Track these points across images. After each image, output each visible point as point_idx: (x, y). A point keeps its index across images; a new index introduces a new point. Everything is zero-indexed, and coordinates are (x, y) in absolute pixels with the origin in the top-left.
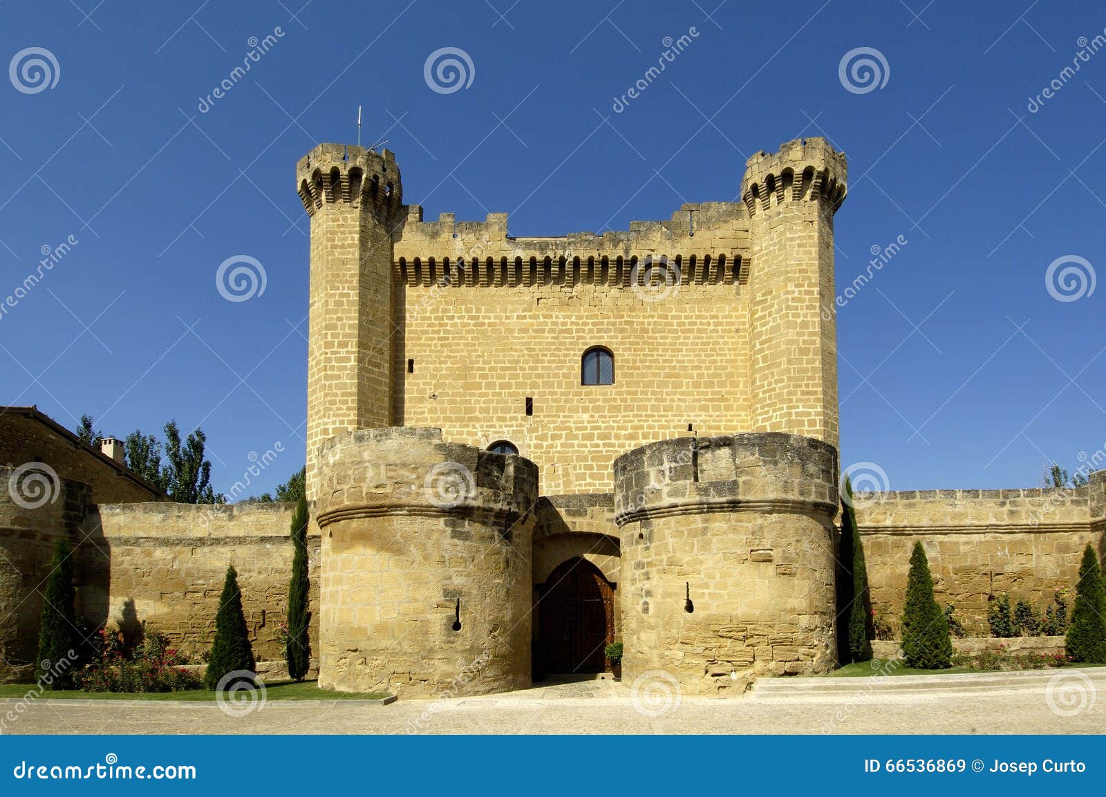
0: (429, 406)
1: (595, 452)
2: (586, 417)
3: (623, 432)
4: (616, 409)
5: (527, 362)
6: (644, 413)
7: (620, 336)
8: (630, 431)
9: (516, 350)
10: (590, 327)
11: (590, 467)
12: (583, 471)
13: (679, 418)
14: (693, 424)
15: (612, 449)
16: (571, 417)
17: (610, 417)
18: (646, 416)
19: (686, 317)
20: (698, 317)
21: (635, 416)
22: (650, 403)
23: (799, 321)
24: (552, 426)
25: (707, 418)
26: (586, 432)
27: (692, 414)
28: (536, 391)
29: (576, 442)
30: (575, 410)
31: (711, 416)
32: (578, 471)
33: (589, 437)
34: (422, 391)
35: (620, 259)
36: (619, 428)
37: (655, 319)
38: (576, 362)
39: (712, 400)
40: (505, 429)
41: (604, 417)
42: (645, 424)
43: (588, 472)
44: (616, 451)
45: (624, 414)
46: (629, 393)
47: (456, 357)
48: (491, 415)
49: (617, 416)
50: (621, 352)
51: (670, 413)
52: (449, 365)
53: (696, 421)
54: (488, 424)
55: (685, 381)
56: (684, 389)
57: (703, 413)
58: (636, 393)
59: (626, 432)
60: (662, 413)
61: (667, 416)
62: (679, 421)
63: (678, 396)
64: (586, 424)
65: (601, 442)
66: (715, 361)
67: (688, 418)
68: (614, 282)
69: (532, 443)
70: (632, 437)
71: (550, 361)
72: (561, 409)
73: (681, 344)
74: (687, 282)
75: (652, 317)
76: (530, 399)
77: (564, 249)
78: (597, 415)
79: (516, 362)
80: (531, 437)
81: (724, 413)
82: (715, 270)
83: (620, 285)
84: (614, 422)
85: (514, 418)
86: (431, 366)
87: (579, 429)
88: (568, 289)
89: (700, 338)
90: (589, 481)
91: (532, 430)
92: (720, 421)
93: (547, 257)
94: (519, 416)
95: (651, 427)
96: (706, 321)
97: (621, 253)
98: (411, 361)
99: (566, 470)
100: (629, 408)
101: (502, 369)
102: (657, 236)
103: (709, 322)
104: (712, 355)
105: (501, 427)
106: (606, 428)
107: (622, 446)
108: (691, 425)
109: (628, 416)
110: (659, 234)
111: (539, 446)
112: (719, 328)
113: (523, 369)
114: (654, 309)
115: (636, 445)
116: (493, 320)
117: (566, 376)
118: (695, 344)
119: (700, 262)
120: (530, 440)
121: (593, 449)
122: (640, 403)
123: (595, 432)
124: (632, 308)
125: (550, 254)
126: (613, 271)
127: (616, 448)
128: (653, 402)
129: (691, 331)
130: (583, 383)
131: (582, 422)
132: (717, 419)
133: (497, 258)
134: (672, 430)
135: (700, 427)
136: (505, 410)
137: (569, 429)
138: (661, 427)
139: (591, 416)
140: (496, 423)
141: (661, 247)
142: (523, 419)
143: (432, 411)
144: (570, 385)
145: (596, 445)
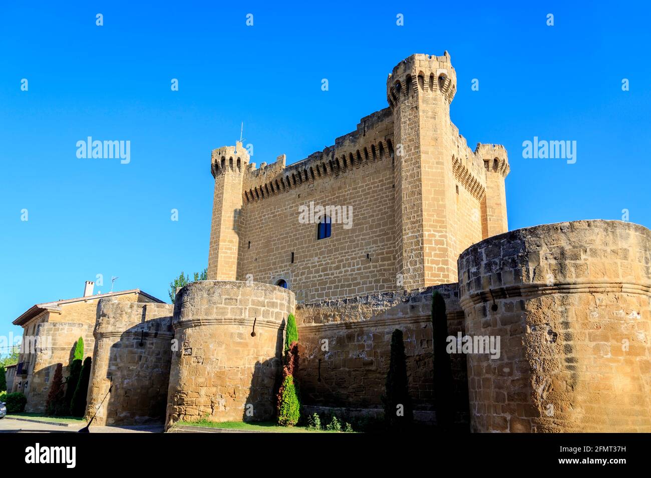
0: (254, 265)
1: (320, 280)
2: (316, 259)
3: (334, 265)
4: (330, 252)
5: (292, 232)
6: (344, 251)
8: (337, 264)
9: (288, 227)
11: (317, 290)
12: (314, 293)
13: (361, 251)
14: (369, 253)
16: (310, 260)
17: (328, 257)
21: (339, 254)
22: (347, 245)
24: (301, 267)
25: (377, 248)
27: (368, 247)
28: (295, 248)
29: (312, 275)
31: (379, 246)
33: (318, 271)
34: (252, 258)
35: (330, 161)
36: (332, 263)
37: (351, 191)
40: (282, 273)
41: (325, 257)
42: (344, 258)
44: (330, 278)
45: (334, 253)
46: (337, 240)
47: (265, 236)
49: (330, 256)
51: (357, 249)
52: (263, 241)
53: (370, 251)
54: (276, 270)
55: (365, 226)
56: (365, 232)
57: (374, 245)
58: (340, 239)
59: (335, 265)
60: (353, 249)
61: (355, 251)
62: (362, 253)
63: (361, 237)
64: (316, 264)
65: (322, 273)
66: (381, 210)
67: (366, 250)
68: (331, 175)
69: (292, 279)
70: (338, 268)
71: (302, 229)
72: (306, 256)
73: (364, 203)
74: (367, 163)
75: (349, 190)
76: (293, 253)
77: (306, 165)
78: (321, 257)
79: (288, 233)
80: (292, 275)
81: (386, 243)
82: (379, 152)
83: (334, 176)
84: (329, 260)
85: (286, 266)
86: (256, 243)
87: (313, 267)
88: (311, 186)
89: (374, 196)
90: (317, 298)
91: (293, 271)
92: (384, 249)
93: (299, 172)
94: (288, 264)
95: (347, 260)
96: (376, 185)
97: (330, 159)
98: (249, 242)
99: (306, 293)
100: (336, 250)
101: (283, 238)
102: (347, 143)
103: (378, 185)
104: (379, 206)
105: (280, 272)
106: (326, 264)
107: (332, 274)
108: (368, 255)
109: (336, 255)
110: (348, 141)
111: (295, 280)
112: (384, 187)
113: (291, 237)
114: (350, 185)
115: (339, 273)
116: (280, 212)
117: (309, 236)
118: (371, 201)
119: (369, 150)
120: (292, 277)
121: (320, 278)
122: (342, 246)
123: (320, 267)
124: (340, 188)
125: (300, 170)
126: (328, 169)
127: (330, 276)
128: (348, 243)
129: (369, 193)
130: (319, 238)
131: (315, 263)
132: (382, 247)
133: (279, 179)
134: (358, 259)
135: (373, 255)
136: (282, 262)
137: (309, 267)
138: (352, 259)
139: (319, 258)
140: (279, 270)
141: (349, 148)
142: (290, 265)
143: (255, 268)
144: (310, 241)
145: (321, 276)
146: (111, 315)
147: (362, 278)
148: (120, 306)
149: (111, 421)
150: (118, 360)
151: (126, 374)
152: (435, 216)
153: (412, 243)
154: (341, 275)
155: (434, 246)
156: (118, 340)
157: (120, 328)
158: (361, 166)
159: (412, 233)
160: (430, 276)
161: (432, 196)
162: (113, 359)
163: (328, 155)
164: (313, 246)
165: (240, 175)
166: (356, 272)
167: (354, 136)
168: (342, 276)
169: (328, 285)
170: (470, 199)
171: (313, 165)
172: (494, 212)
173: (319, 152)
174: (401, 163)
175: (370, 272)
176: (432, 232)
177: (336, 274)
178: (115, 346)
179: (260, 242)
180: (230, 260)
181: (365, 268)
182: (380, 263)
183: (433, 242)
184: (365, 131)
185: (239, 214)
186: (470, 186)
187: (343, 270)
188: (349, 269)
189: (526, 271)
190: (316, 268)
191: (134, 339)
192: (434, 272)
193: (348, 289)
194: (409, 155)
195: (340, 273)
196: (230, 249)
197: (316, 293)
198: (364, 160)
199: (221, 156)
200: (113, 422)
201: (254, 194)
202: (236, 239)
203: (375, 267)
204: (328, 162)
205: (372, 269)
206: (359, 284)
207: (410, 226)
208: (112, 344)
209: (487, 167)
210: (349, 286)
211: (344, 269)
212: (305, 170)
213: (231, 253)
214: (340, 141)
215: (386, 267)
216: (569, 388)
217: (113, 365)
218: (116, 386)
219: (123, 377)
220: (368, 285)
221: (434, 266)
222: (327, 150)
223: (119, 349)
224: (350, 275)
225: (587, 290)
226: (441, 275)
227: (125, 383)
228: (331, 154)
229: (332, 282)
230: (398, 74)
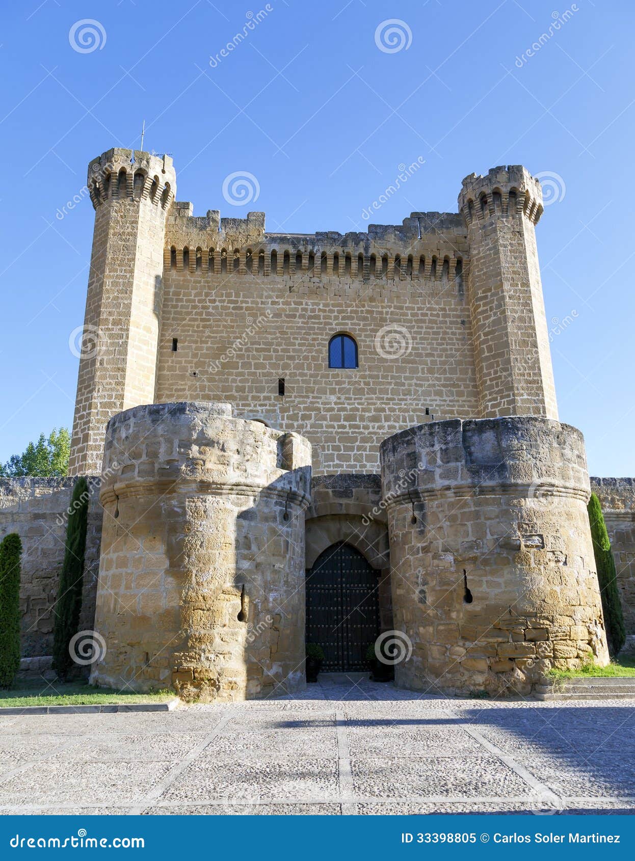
1: (342, 433)
2: (333, 398)
3: (367, 414)
4: (360, 391)
5: (279, 344)
6: (385, 396)
7: (362, 323)
8: (373, 413)
9: (270, 333)
10: (336, 314)
11: (337, 448)
12: (331, 451)
13: (417, 402)
14: (430, 408)
15: (357, 430)
16: (321, 398)
17: (355, 399)
18: (387, 399)
19: (419, 309)
20: (429, 309)
21: (378, 398)
22: (391, 387)
23: (516, 316)
24: (302, 406)
25: (442, 403)
26: (333, 413)
27: (428, 398)
28: (287, 372)
29: (325, 423)
30: (323, 391)
31: (445, 401)
32: (327, 452)
33: (336, 418)
34: (184, 369)
35: (360, 255)
36: (364, 410)
37: (392, 309)
38: (324, 346)
39: (444, 385)
40: (259, 408)
41: (350, 399)
42: (387, 407)
43: (336, 453)
44: (361, 433)
45: (367, 396)
46: (371, 376)
47: (216, 337)
48: (246, 394)
49: (361, 399)
50: (363, 338)
51: (408, 397)
52: (209, 345)
53: (431, 405)
54: (244, 402)
55: (420, 367)
56: (420, 374)
57: (437, 398)
58: (377, 377)
59: (370, 414)
60: (401, 397)
61: (406, 400)
62: (417, 405)
63: (414, 381)
64: (333, 405)
65: (346, 423)
66: (445, 350)
67: (425, 402)
68: (356, 275)
70: (375, 419)
72: (311, 390)
74: (418, 278)
75: (389, 307)
76: (281, 380)
77: (313, 245)
78: (342, 397)
79: (269, 344)
80: (284, 416)
81: (456, 398)
82: (441, 269)
83: (360, 278)
84: (359, 404)
85: (267, 398)
86: (193, 345)
87: (327, 410)
88: (316, 279)
89: (432, 328)
90: (336, 462)
91: (283, 410)
92: (454, 406)
93: (299, 251)
94: (273, 395)
96: (434, 313)
97: (362, 251)
98: (176, 340)
100: (371, 391)
101: (258, 350)
102: (391, 237)
103: (438, 314)
107: (366, 428)
108: (427, 409)
109: (371, 399)
110: (393, 236)
112: (447, 319)
113: (275, 351)
114: (391, 300)
115: (379, 428)
117: (315, 359)
118: (427, 333)
119: (429, 261)
120: (282, 420)
121: (340, 430)
122: (382, 387)
124: (372, 299)
125: (302, 248)
126: (354, 265)
127: (362, 430)
130: (330, 366)
131: (330, 403)
132: (451, 403)
133: (256, 250)
134: (411, 413)
135: (436, 411)
136: (259, 390)
137: (318, 409)
138: (401, 410)
139: (338, 398)
140: (250, 401)
141: (392, 246)
142: (276, 399)
144: (318, 367)
145: (343, 426)
146: (232, 445)
149: (256, 689)
150: (254, 547)
151: (269, 579)
153: (529, 408)
154: (382, 431)
156: (249, 504)
157: (256, 476)
158: (408, 279)
159: (528, 395)
162: (243, 544)
163: (356, 244)
164: (325, 376)
165: (162, 213)
167: (401, 232)
169: (358, 443)
171: (318, 249)
173: (337, 233)
178: (243, 516)
179: (204, 345)
184: (420, 232)
185: (161, 283)
187: (385, 424)
191: (276, 503)
198: (416, 273)
200: (259, 689)
202: (153, 324)
204: (357, 254)
207: (523, 384)
208: (236, 510)
212: (312, 252)
214: (378, 230)
217: (245, 557)
218: (256, 606)
219: (267, 587)
222: (355, 237)
223: (253, 524)
227: (271, 599)
228: (362, 244)
230: (498, 180)
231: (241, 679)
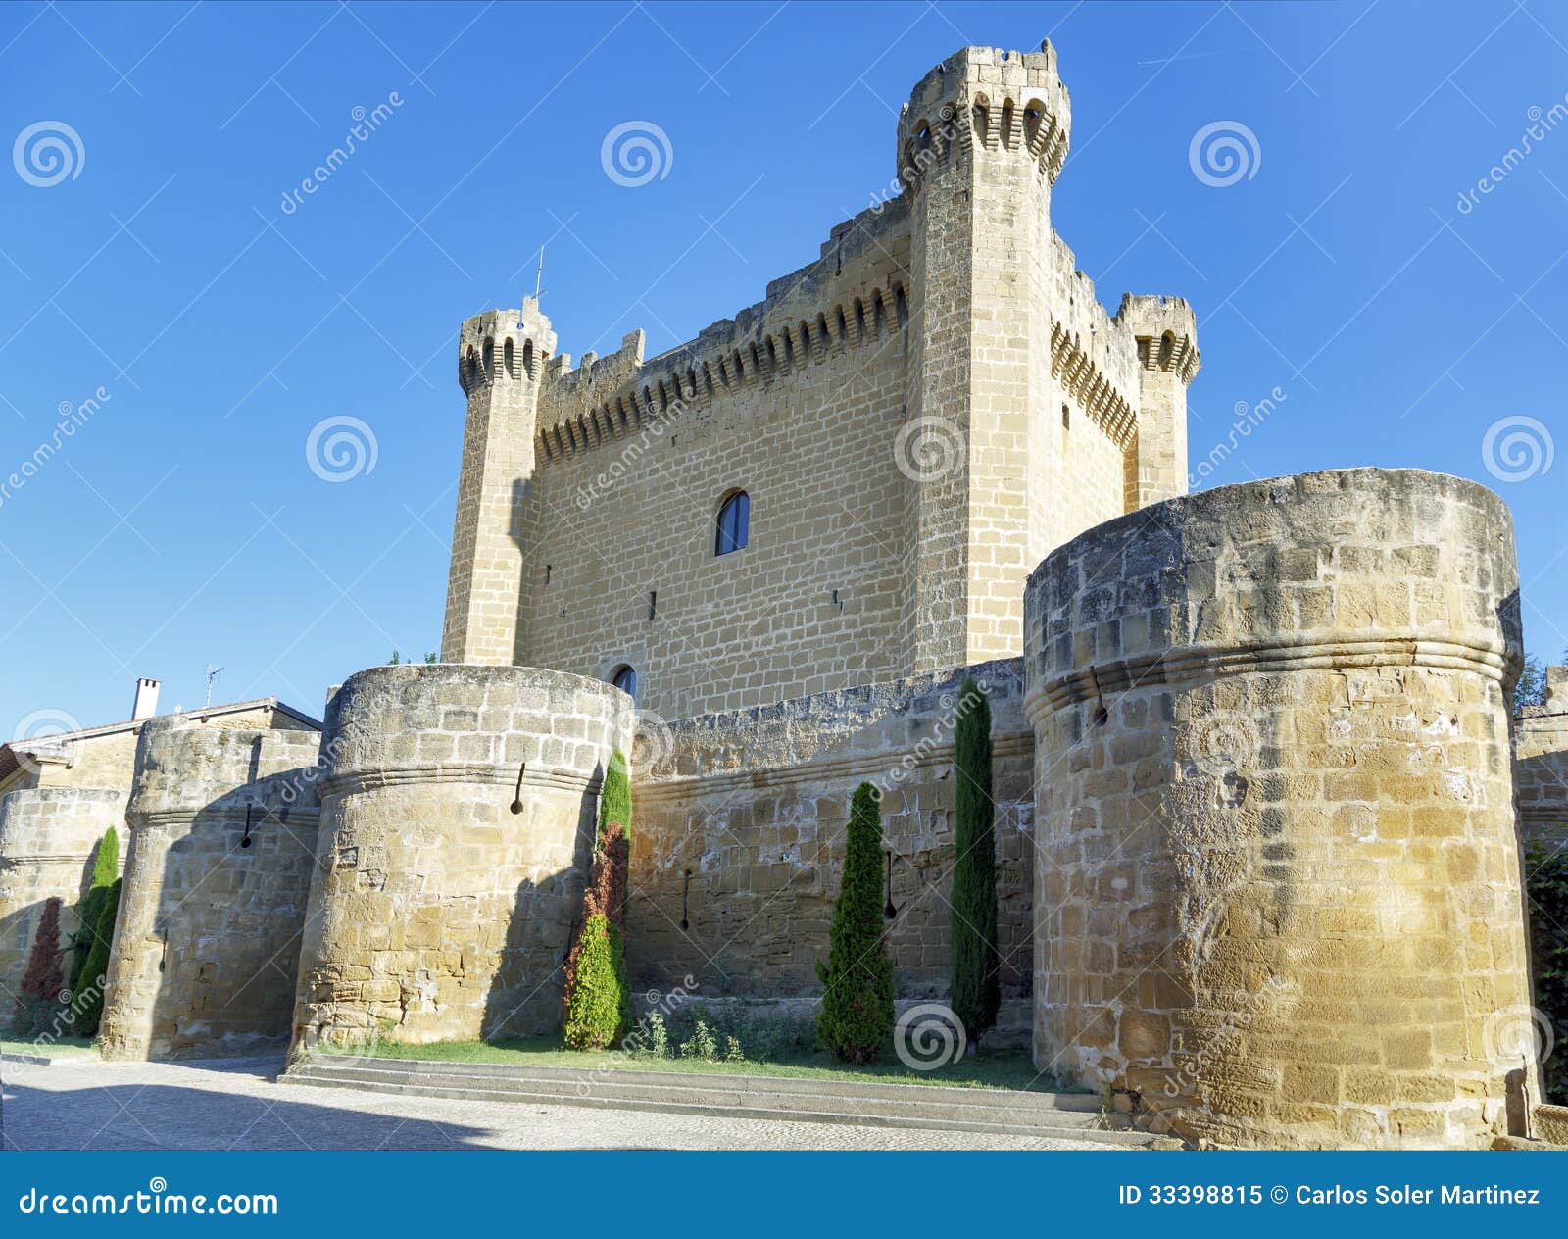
0: (558, 627)
1: (716, 663)
2: (710, 607)
3: (751, 624)
4: (744, 587)
5: (654, 538)
6: (777, 585)
8: (759, 619)
11: (708, 690)
12: (701, 697)
13: (818, 584)
14: (839, 590)
16: (694, 611)
17: (738, 601)
21: (766, 593)
22: (786, 567)
24: (672, 631)
25: (858, 575)
27: (837, 573)
28: (660, 579)
29: (697, 651)
30: (699, 599)
31: (863, 570)
33: (711, 640)
34: (554, 608)
35: (752, 346)
36: (747, 618)
37: (801, 424)
40: (625, 646)
41: (730, 603)
42: (777, 604)
44: (742, 657)
45: (753, 592)
46: (761, 556)
47: (587, 550)
49: (744, 599)
50: (756, 491)
51: (810, 578)
52: (581, 564)
53: (842, 584)
54: (609, 641)
55: (831, 517)
56: (830, 531)
57: (852, 568)
58: (768, 554)
59: (754, 623)
60: (800, 580)
61: (805, 584)
62: (819, 589)
63: (821, 546)
64: (709, 620)
65: (723, 646)
66: (872, 472)
67: (832, 581)
68: (754, 383)
69: (650, 661)
70: (760, 629)
71: (678, 530)
72: (683, 602)
73: (832, 455)
74: (841, 349)
75: (796, 421)
76: (654, 594)
77: (692, 357)
78: (722, 602)
79: (643, 540)
80: (650, 652)
81: (881, 560)
82: (873, 318)
83: (761, 385)
84: (742, 608)
85: (635, 628)
86: (565, 569)
87: (701, 629)
88: (705, 412)
89: (856, 437)
91: (651, 642)
92: (875, 576)
93: (675, 375)
94: (640, 621)
95: (784, 607)
96: (862, 406)
97: (753, 338)
98: (549, 567)
99: (682, 699)
100: (760, 582)
101: (631, 555)
102: (795, 292)
103: (868, 406)
104: (868, 463)
105: (621, 644)
106: (733, 621)
107: (747, 647)
108: (836, 593)
109: (758, 595)
110: (798, 289)
111: (656, 666)
112: (881, 412)
113: (650, 549)
114: (799, 410)
115: (764, 644)
116: (625, 486)
117: (693, 548)
118: (848, 450)
119: (850, 314)
120: (650, 658)
121: (716, 659)
122: (775, 570)
123: (719, 630)
124: (773, 418)
125: (677, 369)
126: (748, 367)
127: (742, 653)
128: (790, 564)
129: (843, 430)
130: (718, 553)
131: (705, 618)
132: (871, 573)
133: (626, 397)
134: (811, 606)
135: (846, 593)
136: (627, 617)
137: (690, 631)
138: (797, 605)
139: (717, 605)
140: (617, 639)
141: (803, 309)
142: (645, 627)
143: (560, 634)
144: (696, 560)
145: (718, 652)
146: (171, 766)
147: (818, 655)
148: (194, 739)
149: (162, 1047)
150: (185, 885)
151: (202, 921)
152: (1000, 484)
153: (939, 558)
154: (768, 648)
155: (993, 564)
156: (186, 830)
157: (191, 798)
158: (828, 358)
159: (942, 531)
160: (980, 644)
161: (996, 431)
162: (172, 883)
163: (747, 329)
164: (704, 573)
165: (530, 386)
166: (805, 639)
167: (812, 275)
168: (769, 652)
169: (735, 676)
170: (1099, 443)
171: (710, 356)
172: (1156, 478)
173: (725, 321)
174: (923, 344)
175: (840, 639)
176: (991, 528)
177: (757, 645)
178: (177, 847)
179: (575, 566)
180: (499, 616)
181: (828, 629)
182: (865, 614)
183: (993, 553)
184: (839, 261)
185: (524, 492)
186: (1097, 407)
187: (773, 635)
188: (788, 631)
189: (1179, 614)
190: (709, 632)
191: (227, 827)
192: (990, 633)
193: (783, 684)
194: (944, 323)
195: (767, 642)
196: (500, 586)
197: (707, 697)
198: (836, 341)
199: (483, 335)
200: (167, 1050)
201: (565, 437)
202: (515, 559)
203: (852, 624)
204: (746, 346)
205: (843, 631)
206: (810, 670)
207: (937, 513)
208: (170, 841)
209: (1144, 357)
210: (787, 676)
211: (776, 632)
212: (690, 368)
213: (502, 597)
214: (777, 290)
215: (877, 625)
216: (1269, 927)
217: (173, 897)
218: (177, 954)
219: (196, 931)
220: (833, 673)
221: (992, 617)
222: (746, 316)
223: (187, 856)
224: (790, 648)
225: (1329, 660)
226: (1009, 642)
227: (200, 946)
228: (755, 327)
229: (744, 669)
230: (924, 103)
231: (145, 1037)
